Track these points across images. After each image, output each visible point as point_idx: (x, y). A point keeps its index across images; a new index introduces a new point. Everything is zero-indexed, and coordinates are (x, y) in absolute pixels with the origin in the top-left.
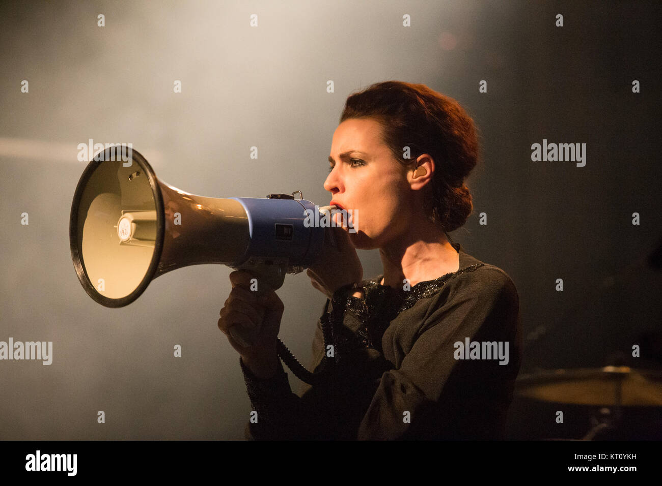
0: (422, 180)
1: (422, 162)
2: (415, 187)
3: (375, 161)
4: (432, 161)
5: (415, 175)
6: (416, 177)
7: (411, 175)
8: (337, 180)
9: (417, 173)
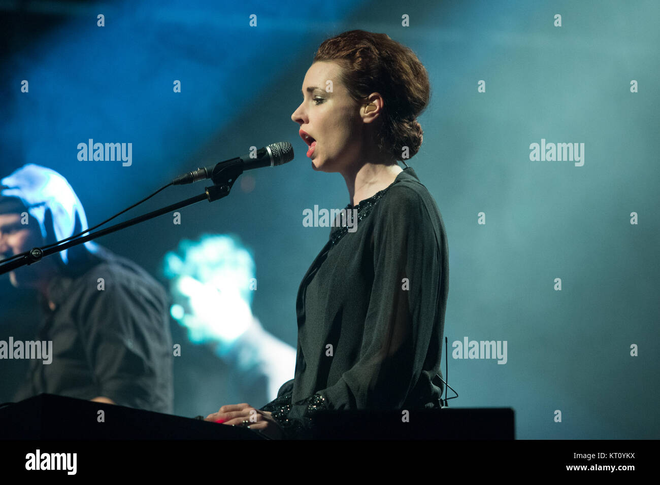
0: (372, 115)
1: (373, 99)
2: (367, 120)
3: (333, 98)
4: (381, 99)
5: (366, 110)
6: (367, 113)
7: (363, 111)
8: (302, 113)
9: (368, 109)
